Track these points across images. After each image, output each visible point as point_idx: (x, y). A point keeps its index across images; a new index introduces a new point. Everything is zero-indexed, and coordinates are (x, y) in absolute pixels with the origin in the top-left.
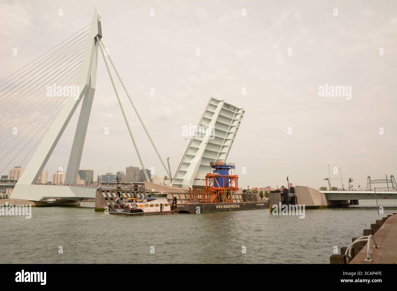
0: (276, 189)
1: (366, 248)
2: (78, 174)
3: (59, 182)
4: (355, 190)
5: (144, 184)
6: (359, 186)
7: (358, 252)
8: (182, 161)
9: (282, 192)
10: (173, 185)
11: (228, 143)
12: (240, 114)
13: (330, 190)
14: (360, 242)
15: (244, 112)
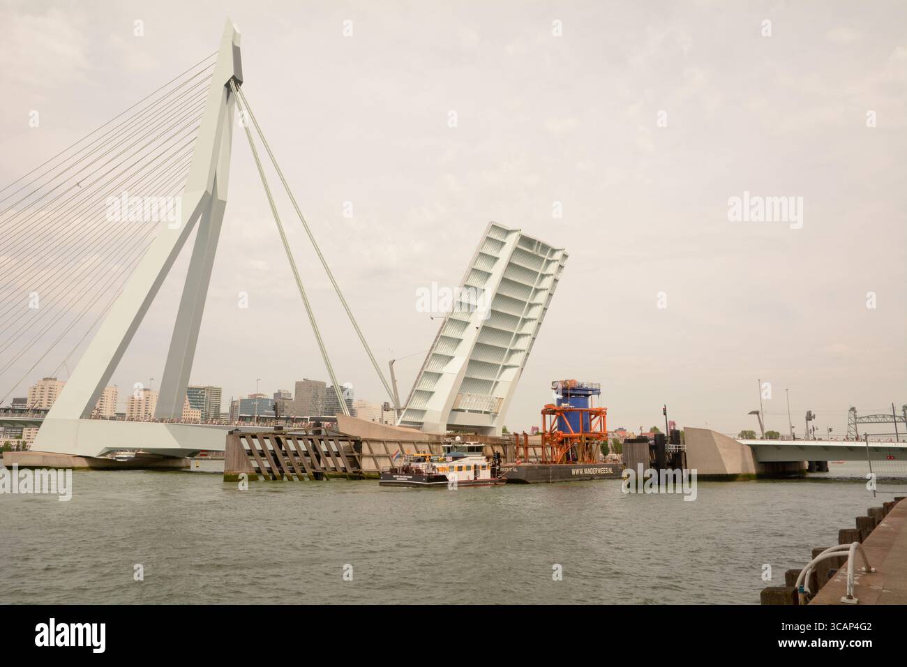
0: (638, 433)
1: (843, 572)
2: (187, 397)
3: (142, 414)
4: (820, 439)
5: (335, 420)
6: (830, 430)
7: (826, 582)
8: (422, 369)
9: (651, 442)
10: (402, 422)
11: (529, 328)
12: (557, 261)
13: (762, 438)
14: (832, 559)
15: (565, 256)
